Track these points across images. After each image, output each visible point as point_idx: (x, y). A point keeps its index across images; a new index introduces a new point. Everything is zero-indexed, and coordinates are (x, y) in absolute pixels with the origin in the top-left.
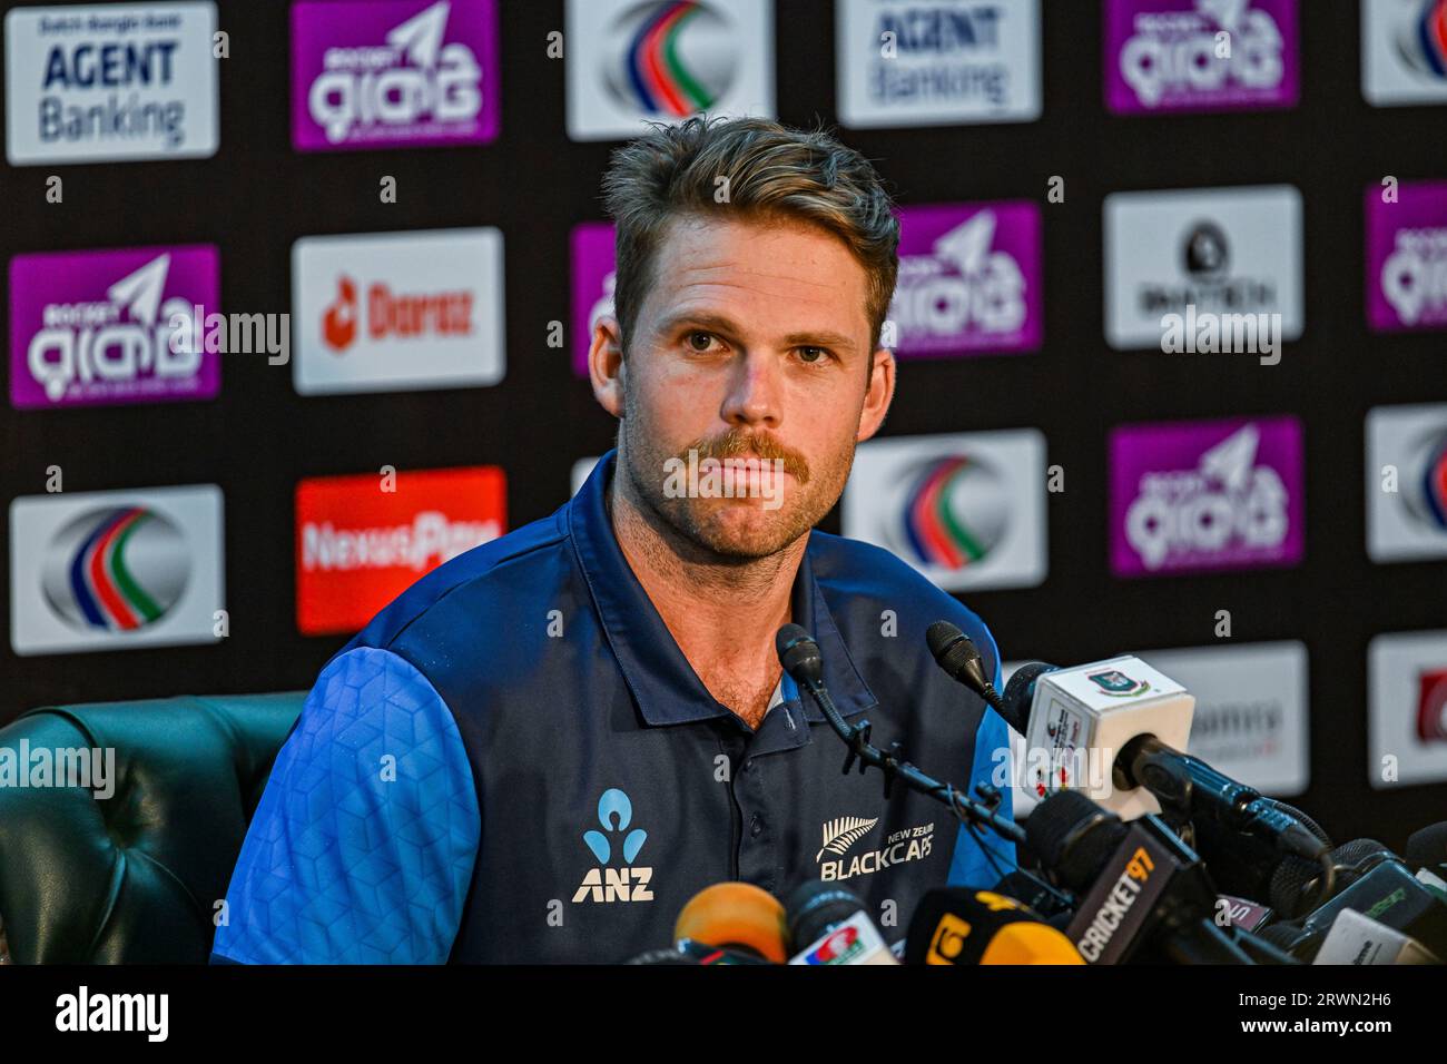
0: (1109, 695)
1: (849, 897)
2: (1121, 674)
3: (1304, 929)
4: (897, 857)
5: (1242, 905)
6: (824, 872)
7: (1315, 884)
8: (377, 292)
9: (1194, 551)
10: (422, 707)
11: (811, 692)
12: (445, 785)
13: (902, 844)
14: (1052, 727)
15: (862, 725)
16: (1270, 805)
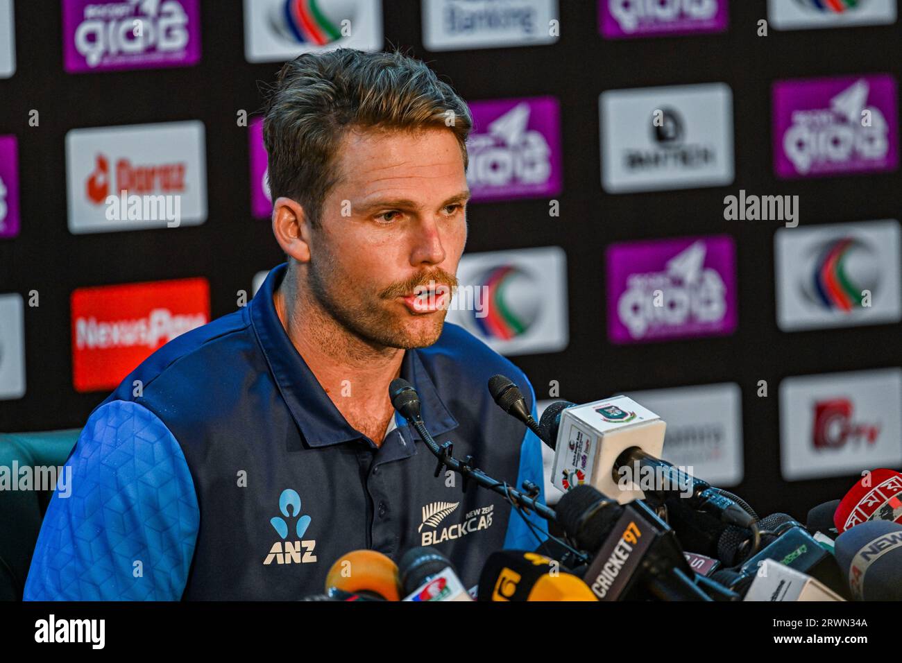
0: (609, 421)
1: (440, 558)
2: (617, 408)
3: (740, 573)
4: (472, 527)
5: (699, 558)
6: (424, 539)
7: (747, 544)
8: (122, 165)
9: (665, 326)
10: (158, 440)
11: (413, 424)
12: (174, 488)
13: (475, 519)
14: (572, 444)
15: (447, 445)
16: (717, 492)
